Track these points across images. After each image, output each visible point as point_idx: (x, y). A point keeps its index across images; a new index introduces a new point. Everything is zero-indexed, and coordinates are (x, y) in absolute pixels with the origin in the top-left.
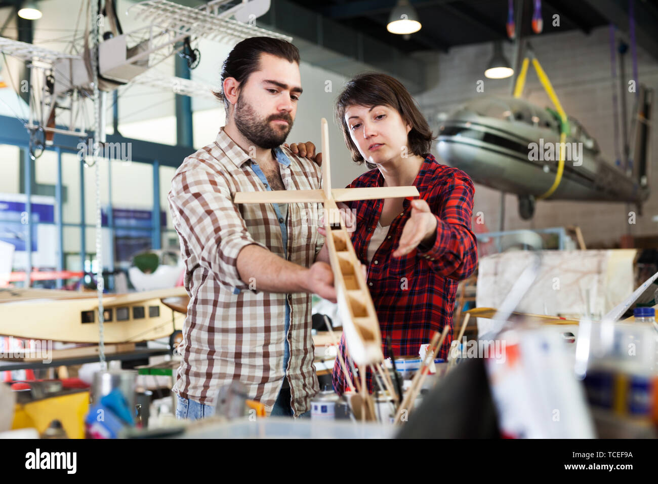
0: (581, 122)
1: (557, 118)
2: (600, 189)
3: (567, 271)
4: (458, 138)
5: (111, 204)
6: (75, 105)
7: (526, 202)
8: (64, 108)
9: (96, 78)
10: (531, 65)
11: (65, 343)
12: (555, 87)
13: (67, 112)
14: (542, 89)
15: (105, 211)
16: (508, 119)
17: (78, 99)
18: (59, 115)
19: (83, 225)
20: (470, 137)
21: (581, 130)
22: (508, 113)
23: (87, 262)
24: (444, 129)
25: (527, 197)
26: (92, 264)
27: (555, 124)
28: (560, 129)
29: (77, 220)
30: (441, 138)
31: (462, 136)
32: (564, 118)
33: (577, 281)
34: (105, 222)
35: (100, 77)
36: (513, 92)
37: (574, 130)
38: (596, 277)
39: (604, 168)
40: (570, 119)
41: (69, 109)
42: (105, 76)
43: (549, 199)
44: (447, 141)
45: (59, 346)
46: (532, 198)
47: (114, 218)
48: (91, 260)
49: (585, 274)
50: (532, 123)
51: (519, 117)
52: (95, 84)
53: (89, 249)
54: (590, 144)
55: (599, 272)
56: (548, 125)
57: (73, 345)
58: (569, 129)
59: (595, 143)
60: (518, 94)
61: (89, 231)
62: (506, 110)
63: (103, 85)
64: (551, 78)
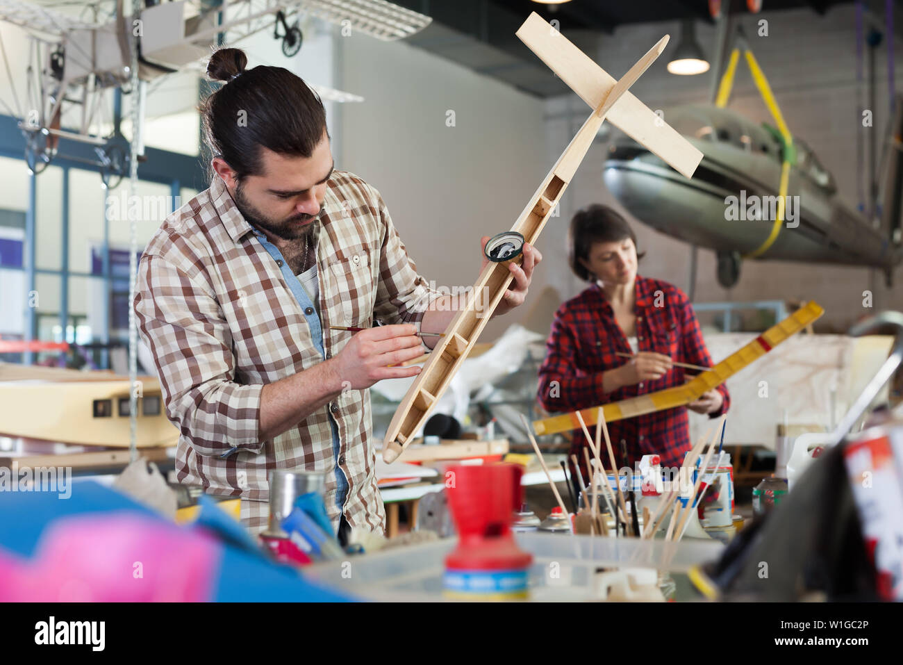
0: (812, 146)
1: (778, 139)
2: (834, 245)
3: (793, 363)
4: (635, 164)
5: (107, 241)
6: (90, 97)
7: (728, 261)
8: (74, 102)
9: (135, 61)
10: (742, 60)
11: (68, 444)
12: (775, 91)
13: (78, 108)
14: (756, 92)
15: (98, 253)
16: (707, 138)
17: (95, 90)
18: (66, 111)
19: (65, 273)
20: (652, 163)
21: (811, 157)
22: (708, 130)
23: (70, 329)
24: (615, 151)
25: (730, 254)
26: (77, 332)
27: (774, 147)
28: (781, 155)
29: (56, 264)
30: (612, 163)
31: (642, 161)
32: (788, 139)
33: (807, 379)
34: (97, 268)
35: (141, 60)
36: (715, 97)
37: (802, 158)
38: (835, 373)
39: (841, 214)
40: (797, 141)
41: (82, 103)
42: (149, 59)
43: (762, 258)
44: (618, 168)
45: (60, 449)
46: (737, 256)
47: (112, 262)
48: (75, 326)
49: (819, 368)
50: (742, 146)
51: (724, 136)
52: (131, 70)
53: (74, 308)
54: (823, 179)
55: (840, 366)
56: (764, 149)
57: (80, 449)
58: (795, 157)
59: (831, 179)
60: (722, 101)
61: (74, 282)
62: (704, 125)
63: (145, 73)
64: (769, 77)
